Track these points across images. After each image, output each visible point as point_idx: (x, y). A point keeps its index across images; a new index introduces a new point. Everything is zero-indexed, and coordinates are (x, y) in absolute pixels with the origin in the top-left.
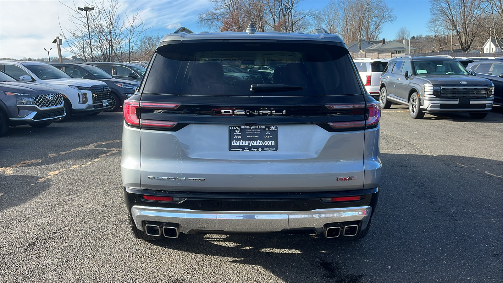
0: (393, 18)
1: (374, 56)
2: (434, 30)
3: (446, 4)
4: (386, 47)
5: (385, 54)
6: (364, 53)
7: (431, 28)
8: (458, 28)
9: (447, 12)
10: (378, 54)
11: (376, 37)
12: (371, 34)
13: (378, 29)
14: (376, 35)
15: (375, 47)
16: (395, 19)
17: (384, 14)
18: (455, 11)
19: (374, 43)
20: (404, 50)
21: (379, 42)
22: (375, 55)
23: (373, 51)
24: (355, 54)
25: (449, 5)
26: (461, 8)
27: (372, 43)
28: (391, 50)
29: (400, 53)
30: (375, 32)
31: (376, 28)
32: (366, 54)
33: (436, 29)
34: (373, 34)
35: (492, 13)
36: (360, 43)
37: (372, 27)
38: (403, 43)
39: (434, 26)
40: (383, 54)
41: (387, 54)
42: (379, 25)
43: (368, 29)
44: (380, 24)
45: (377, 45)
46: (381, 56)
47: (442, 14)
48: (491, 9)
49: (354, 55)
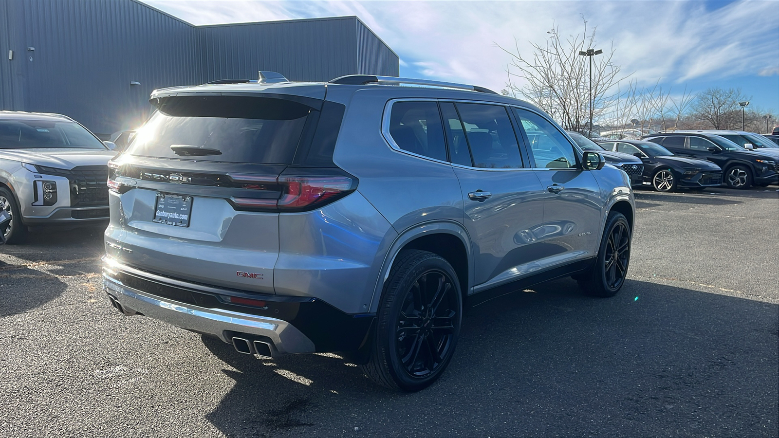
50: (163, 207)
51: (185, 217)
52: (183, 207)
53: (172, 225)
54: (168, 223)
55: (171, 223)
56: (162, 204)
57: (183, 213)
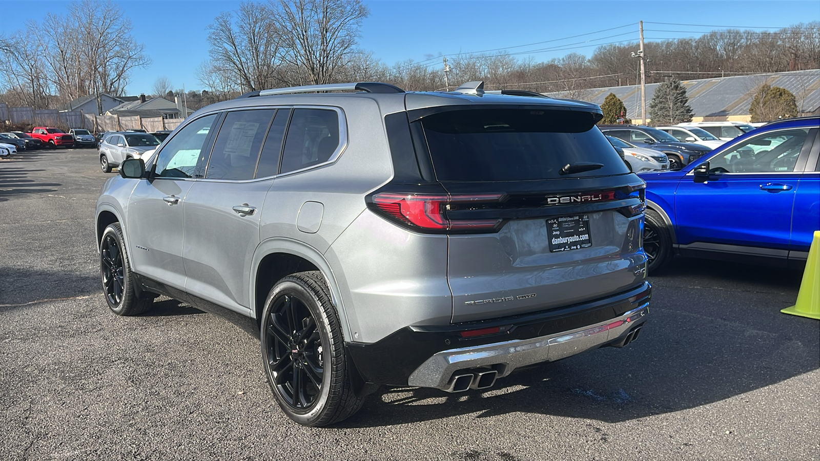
0: (146, 60)
1: (133, 122)
2: (208, 83)
3: (232, 46)
4: (147, 107)
5: (152, 119)
6: (115, 116)
7: (204, 81)
8: (252, 83)
9: (234, 58)
10: (141, 118)
11: (120, 89)
12: (111, 84)
13: (122, 76)
14: (121, 87)
15: (129, 107)
16: (149, 62)
17: (130, 53)
18: (245, 58)
19: (123, 101)
20: (178, 113)
21: (134, 99)
22: (136, 120)
23: (130, 114)
24: (99, 118)
25: (235, 47)
26: (252, 53)
27: (119, 100)
28: (159, 112)
29: (172, 118)
30: (118, 81)
31: (119, 76)
32: (120, 118)
33: (211, 82)
34: (116, 85)
35: (297, 65)
36: (99, 100)
37: (113, 75)
38: (175, 102)
39: (208, 78)
40: (149, 119)
41: (156, 119)
42: (122, 70)
43: (104, 76)
44: (125, 69)
45: (130, 104)
46: (146, 121)
47: (227, 60)
48: (295, 59)
49: (98, 120)
50: (558, 233)
51: (586, 237)
52: (580, 228)
53: (577, 248)
54: (572, 248)
55: (575, 247)
56: (556, 231)
57: (582, 233)
